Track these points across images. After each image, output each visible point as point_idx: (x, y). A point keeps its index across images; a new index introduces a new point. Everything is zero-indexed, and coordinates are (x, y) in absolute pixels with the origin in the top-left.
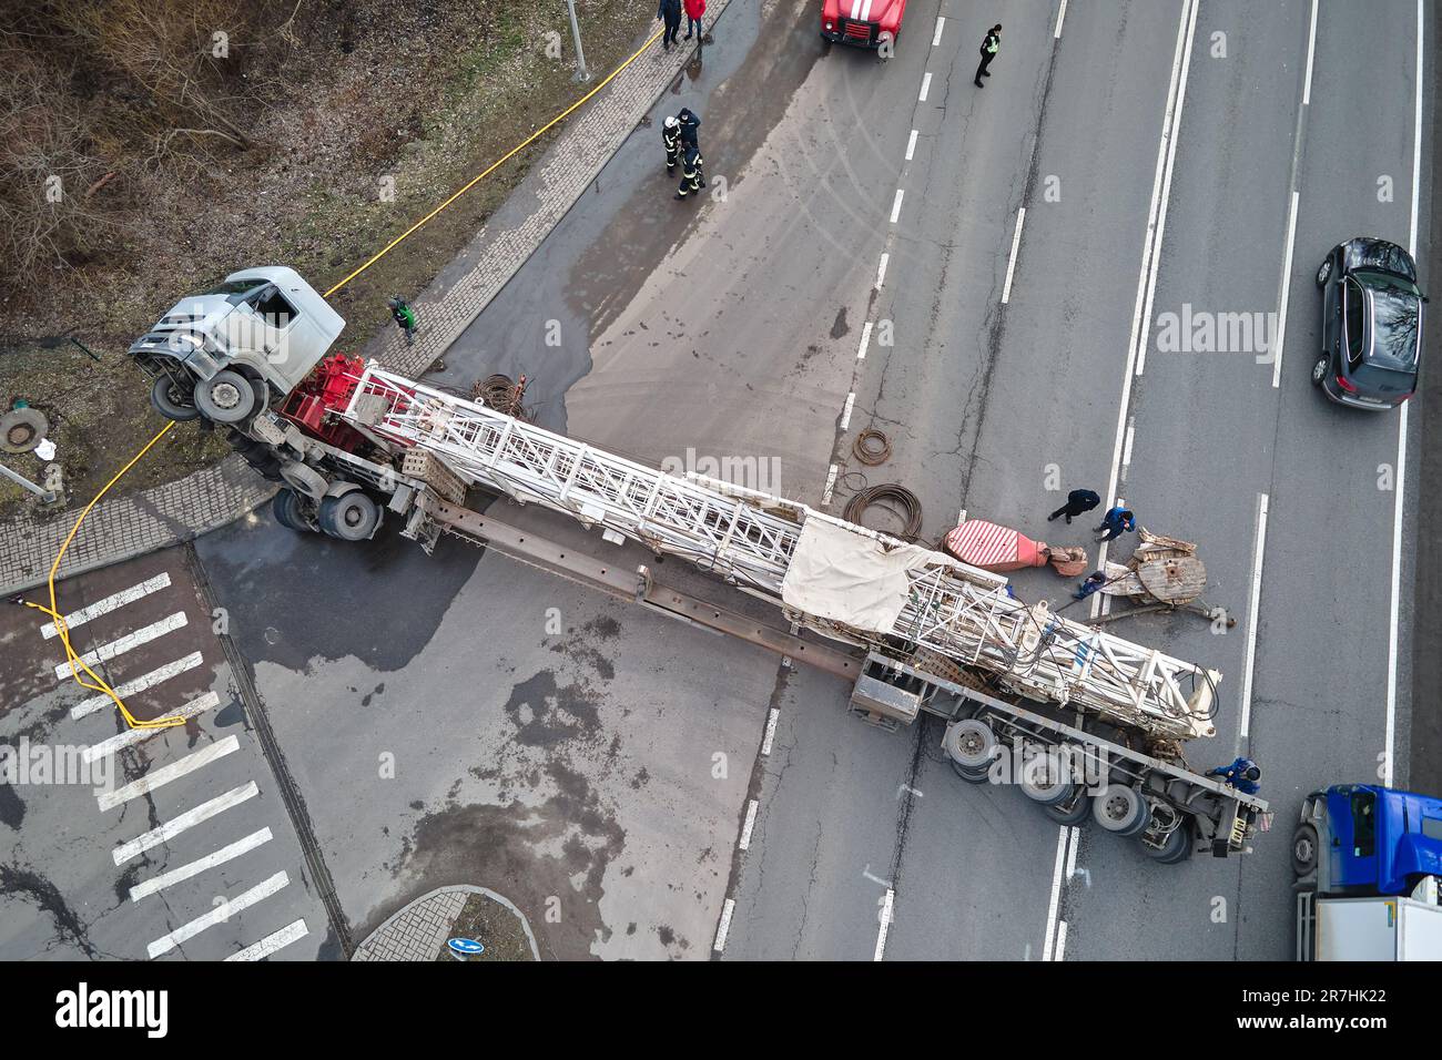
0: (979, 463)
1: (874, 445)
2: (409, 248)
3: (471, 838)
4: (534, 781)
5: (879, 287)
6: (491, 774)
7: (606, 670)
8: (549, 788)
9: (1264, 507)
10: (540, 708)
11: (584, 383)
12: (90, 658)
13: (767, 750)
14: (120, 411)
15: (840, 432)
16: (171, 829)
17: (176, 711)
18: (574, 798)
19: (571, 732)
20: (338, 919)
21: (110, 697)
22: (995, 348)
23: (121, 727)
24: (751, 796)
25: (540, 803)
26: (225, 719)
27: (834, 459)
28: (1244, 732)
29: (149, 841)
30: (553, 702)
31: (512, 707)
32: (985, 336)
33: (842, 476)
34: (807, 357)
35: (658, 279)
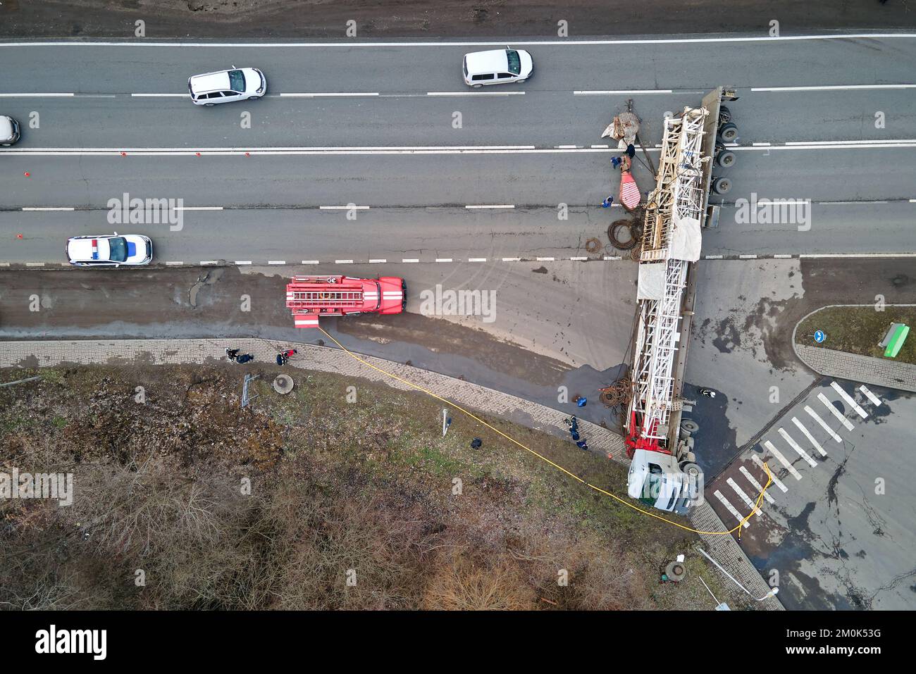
0: (590, 203)
1: (592, 245)
2: (552, 456)
3: (777, 350)
4: (752, 335)
5: (520, 259)
6: (754, 351)
7: (707, 321)
8: (753, 328)
9: (580, 92)
10: (727, 341)
11: (593, 365)
12: (752, 506)
13: (721, 257)
14: (656, 539)
15: (589, 260)
16: (801, 452)
17: (762, 468)
18: (755, 319)
19: (732, 327)
20: (814, 385)
21: (764, 493)
22: (537, 207)
23: (773, 484)
24: (739, 259)
25: (759, 330)
26: (759, 449)
27: (601, 259)
28: (670, 91)
29: (807, 457)
30: (723, 337)
31: (728, 351)
32: (533, 212)
33: (608, 254)
34: (559, 281)
35: (539, 350)
